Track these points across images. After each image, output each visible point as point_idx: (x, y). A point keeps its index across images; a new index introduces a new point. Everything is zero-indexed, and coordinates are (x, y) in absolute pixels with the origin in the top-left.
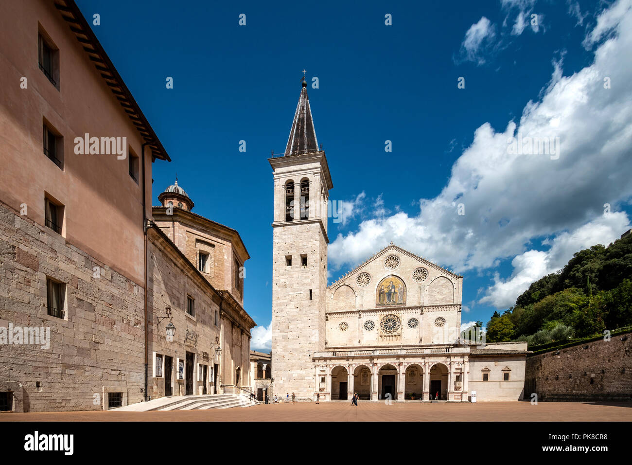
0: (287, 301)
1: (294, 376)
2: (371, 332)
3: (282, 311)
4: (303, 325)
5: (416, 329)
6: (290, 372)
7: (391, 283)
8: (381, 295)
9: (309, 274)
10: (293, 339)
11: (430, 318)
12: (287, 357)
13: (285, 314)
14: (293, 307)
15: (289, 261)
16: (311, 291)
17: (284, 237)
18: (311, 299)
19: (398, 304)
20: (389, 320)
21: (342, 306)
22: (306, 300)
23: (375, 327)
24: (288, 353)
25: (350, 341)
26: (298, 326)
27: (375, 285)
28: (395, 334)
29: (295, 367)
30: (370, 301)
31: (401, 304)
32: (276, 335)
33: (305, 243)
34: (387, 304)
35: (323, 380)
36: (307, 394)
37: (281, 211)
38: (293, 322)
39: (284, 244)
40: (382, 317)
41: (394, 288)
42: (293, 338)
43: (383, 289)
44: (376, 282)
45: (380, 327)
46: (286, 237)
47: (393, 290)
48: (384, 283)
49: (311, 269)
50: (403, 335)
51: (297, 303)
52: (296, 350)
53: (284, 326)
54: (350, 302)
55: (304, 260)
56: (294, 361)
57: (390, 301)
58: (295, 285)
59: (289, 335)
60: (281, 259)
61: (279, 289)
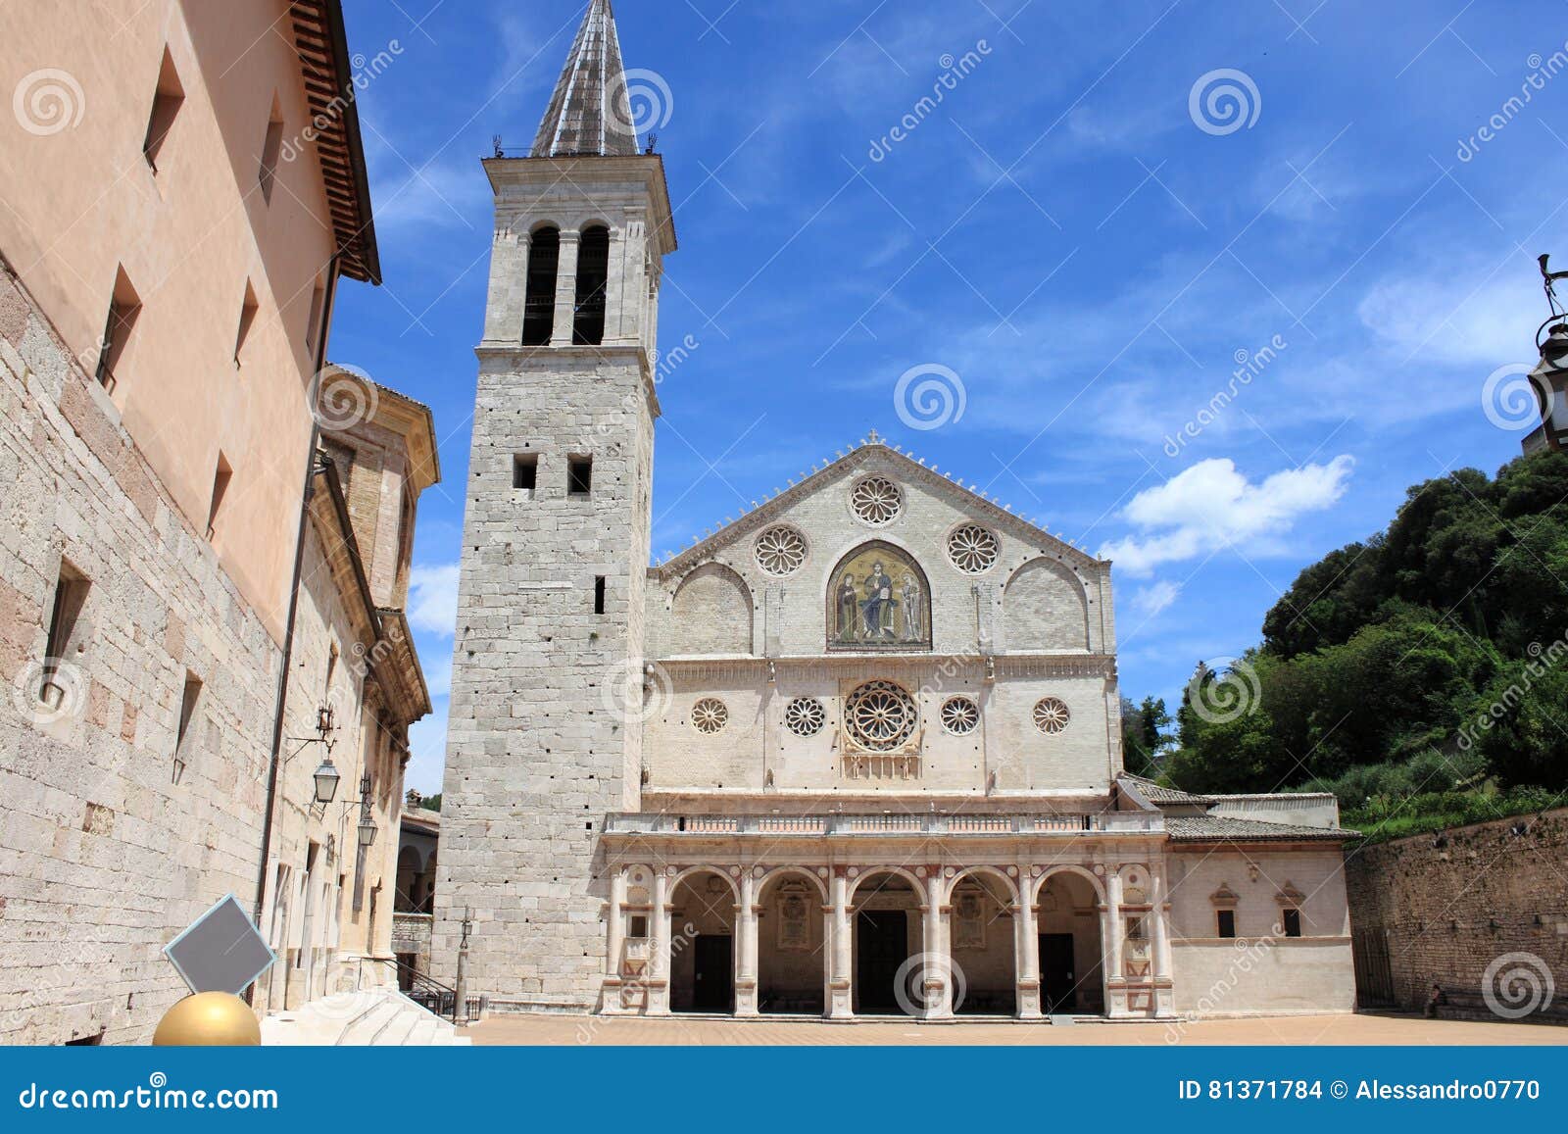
0: (508, 611)
1: (524, 903)
2: (812, 739)
3: (489, 648)
4: (565, 706)
5: (971, 737)
6: (510, 890)
7: (878, 568)
8: (845, 607)
9: (593, 523)
10: (525, 758)
11: (1018, 699)
12: (498, 828)
13: (501, 662)
14: (532, 635)
15: (526, 474)
16: (600, 584)
17: (514, 391)
18: (599, 608)
19: (903, 643)
20: (875, 699)
21: (703, 637)
22: (581, 613)
23: (826, 722)
24: (505, 813)
25: (736, 773)
26: (548, 707)
27: (820, 570)
28: (897, 751)
29: (528, 870)
30: (804, 627)
31: (915, 642)
32: (462, 736)
33: (588, 419)
34: (867, 643)
35: (639, 929)
36: (575, 986)
37: (510, 308)
38: (529, 693)
39: (514, 416)
40: (851, 687)
41: (890, 588)
42: (524, 751)
43: (851, 589)
44: (826, 561)
45: (844, 723)
46: (522, 391)
47: (884, 594)
48: (851, 567)
49: (604, 505)
50: (927, 758)
51: (545, 621)
52: (539, 802)
53: (494, 706)
54: (732, 624)
55: (580, 476)
56: (524, 845)
57: (875, 629)
58: (542, 558)
59: (515, 741)
60: (500, 462)
61: (485, 568)
